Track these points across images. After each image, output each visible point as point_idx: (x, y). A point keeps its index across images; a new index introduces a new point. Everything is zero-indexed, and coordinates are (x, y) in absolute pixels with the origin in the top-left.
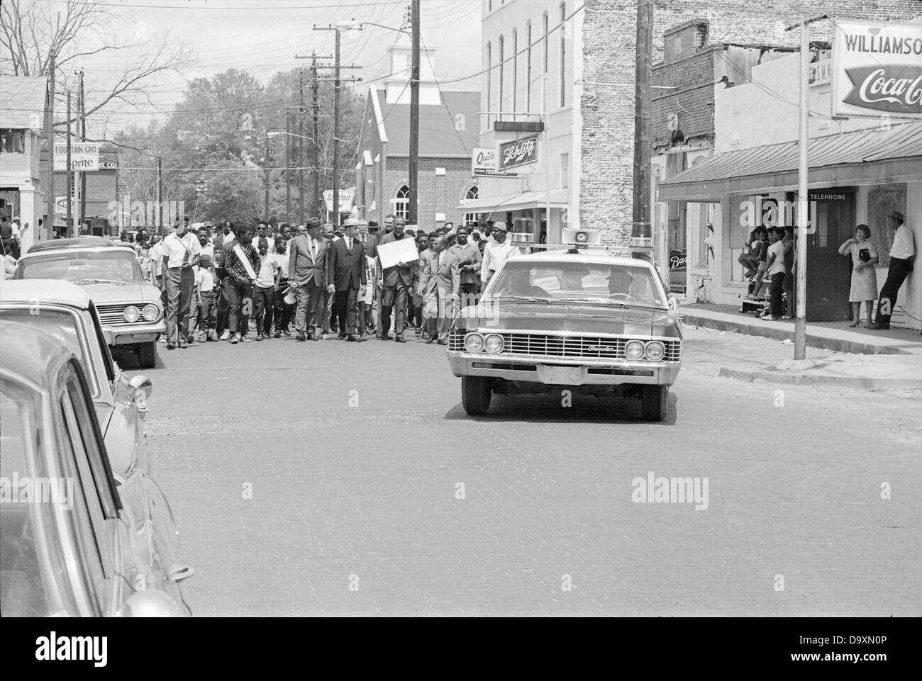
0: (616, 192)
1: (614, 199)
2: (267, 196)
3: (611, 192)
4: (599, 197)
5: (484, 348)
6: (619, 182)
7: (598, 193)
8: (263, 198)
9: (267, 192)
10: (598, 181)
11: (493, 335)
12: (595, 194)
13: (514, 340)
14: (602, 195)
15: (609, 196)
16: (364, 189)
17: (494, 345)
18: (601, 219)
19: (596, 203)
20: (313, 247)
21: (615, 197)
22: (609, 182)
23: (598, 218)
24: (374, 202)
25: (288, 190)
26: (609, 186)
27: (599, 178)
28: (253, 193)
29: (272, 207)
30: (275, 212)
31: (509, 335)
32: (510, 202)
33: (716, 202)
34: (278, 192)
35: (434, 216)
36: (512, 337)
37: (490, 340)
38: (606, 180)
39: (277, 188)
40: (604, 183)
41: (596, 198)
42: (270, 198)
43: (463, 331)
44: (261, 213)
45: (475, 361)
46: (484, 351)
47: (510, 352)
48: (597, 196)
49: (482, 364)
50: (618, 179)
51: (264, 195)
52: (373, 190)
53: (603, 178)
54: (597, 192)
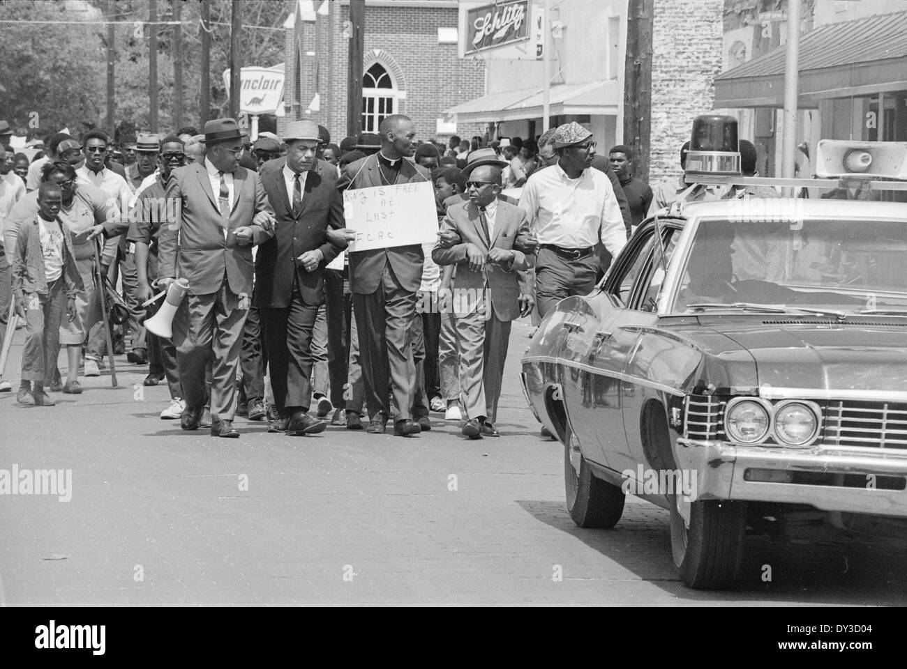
0: (703, 86)
1: (699, 99)
2: (111, 77)
3: (694, 86)
4: (672, 96)
5: (771, 432)
6: (708, 67)
7: (671, 88)
8: (102, 81)
9: (111, 68)
10: (671, 66)
11: (796, 403)
12: (666, 89)
13: (845, 414)
14: (679, 92)
15: (691, 93)
16: (298, 69)
17: (797, 427)
18: (675, 135)
19: (666, 105)
20: (224, 194)
21: (701, 95)
22: (691, 68)
23: (670, 133)
24: (317, 96)
25: (153, 64)
26: (691, 75)
27: (672, 62)
28: (84, 71)
29: (123, 101)
30: (129, 112)
31: (834, 402)
32: (524, 105)
33: (814, 108)
34: (135, 67)
35: (435, 124)
36: (841, 409)
37: (787, 413)
38: (684, 64)
39: (134, 60)
40: (681, 70)
41: (667, 98)
42: (117, 81)
43: (724, 394)
44: (98, 112)
45: (750, 466)
46: (770, 440)
47: (833, 443)
48: (668, 92)
49: (768, 473)
50: (706, 63)
51: (105, 74)
52: (315, 71)
53: (681, 61)
54: (668, 85)
